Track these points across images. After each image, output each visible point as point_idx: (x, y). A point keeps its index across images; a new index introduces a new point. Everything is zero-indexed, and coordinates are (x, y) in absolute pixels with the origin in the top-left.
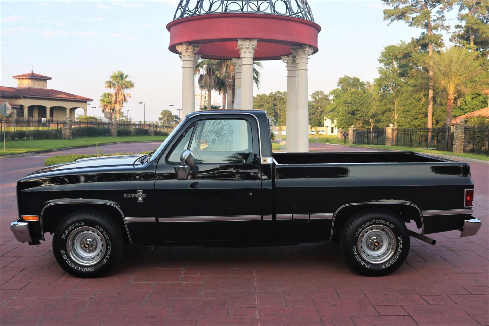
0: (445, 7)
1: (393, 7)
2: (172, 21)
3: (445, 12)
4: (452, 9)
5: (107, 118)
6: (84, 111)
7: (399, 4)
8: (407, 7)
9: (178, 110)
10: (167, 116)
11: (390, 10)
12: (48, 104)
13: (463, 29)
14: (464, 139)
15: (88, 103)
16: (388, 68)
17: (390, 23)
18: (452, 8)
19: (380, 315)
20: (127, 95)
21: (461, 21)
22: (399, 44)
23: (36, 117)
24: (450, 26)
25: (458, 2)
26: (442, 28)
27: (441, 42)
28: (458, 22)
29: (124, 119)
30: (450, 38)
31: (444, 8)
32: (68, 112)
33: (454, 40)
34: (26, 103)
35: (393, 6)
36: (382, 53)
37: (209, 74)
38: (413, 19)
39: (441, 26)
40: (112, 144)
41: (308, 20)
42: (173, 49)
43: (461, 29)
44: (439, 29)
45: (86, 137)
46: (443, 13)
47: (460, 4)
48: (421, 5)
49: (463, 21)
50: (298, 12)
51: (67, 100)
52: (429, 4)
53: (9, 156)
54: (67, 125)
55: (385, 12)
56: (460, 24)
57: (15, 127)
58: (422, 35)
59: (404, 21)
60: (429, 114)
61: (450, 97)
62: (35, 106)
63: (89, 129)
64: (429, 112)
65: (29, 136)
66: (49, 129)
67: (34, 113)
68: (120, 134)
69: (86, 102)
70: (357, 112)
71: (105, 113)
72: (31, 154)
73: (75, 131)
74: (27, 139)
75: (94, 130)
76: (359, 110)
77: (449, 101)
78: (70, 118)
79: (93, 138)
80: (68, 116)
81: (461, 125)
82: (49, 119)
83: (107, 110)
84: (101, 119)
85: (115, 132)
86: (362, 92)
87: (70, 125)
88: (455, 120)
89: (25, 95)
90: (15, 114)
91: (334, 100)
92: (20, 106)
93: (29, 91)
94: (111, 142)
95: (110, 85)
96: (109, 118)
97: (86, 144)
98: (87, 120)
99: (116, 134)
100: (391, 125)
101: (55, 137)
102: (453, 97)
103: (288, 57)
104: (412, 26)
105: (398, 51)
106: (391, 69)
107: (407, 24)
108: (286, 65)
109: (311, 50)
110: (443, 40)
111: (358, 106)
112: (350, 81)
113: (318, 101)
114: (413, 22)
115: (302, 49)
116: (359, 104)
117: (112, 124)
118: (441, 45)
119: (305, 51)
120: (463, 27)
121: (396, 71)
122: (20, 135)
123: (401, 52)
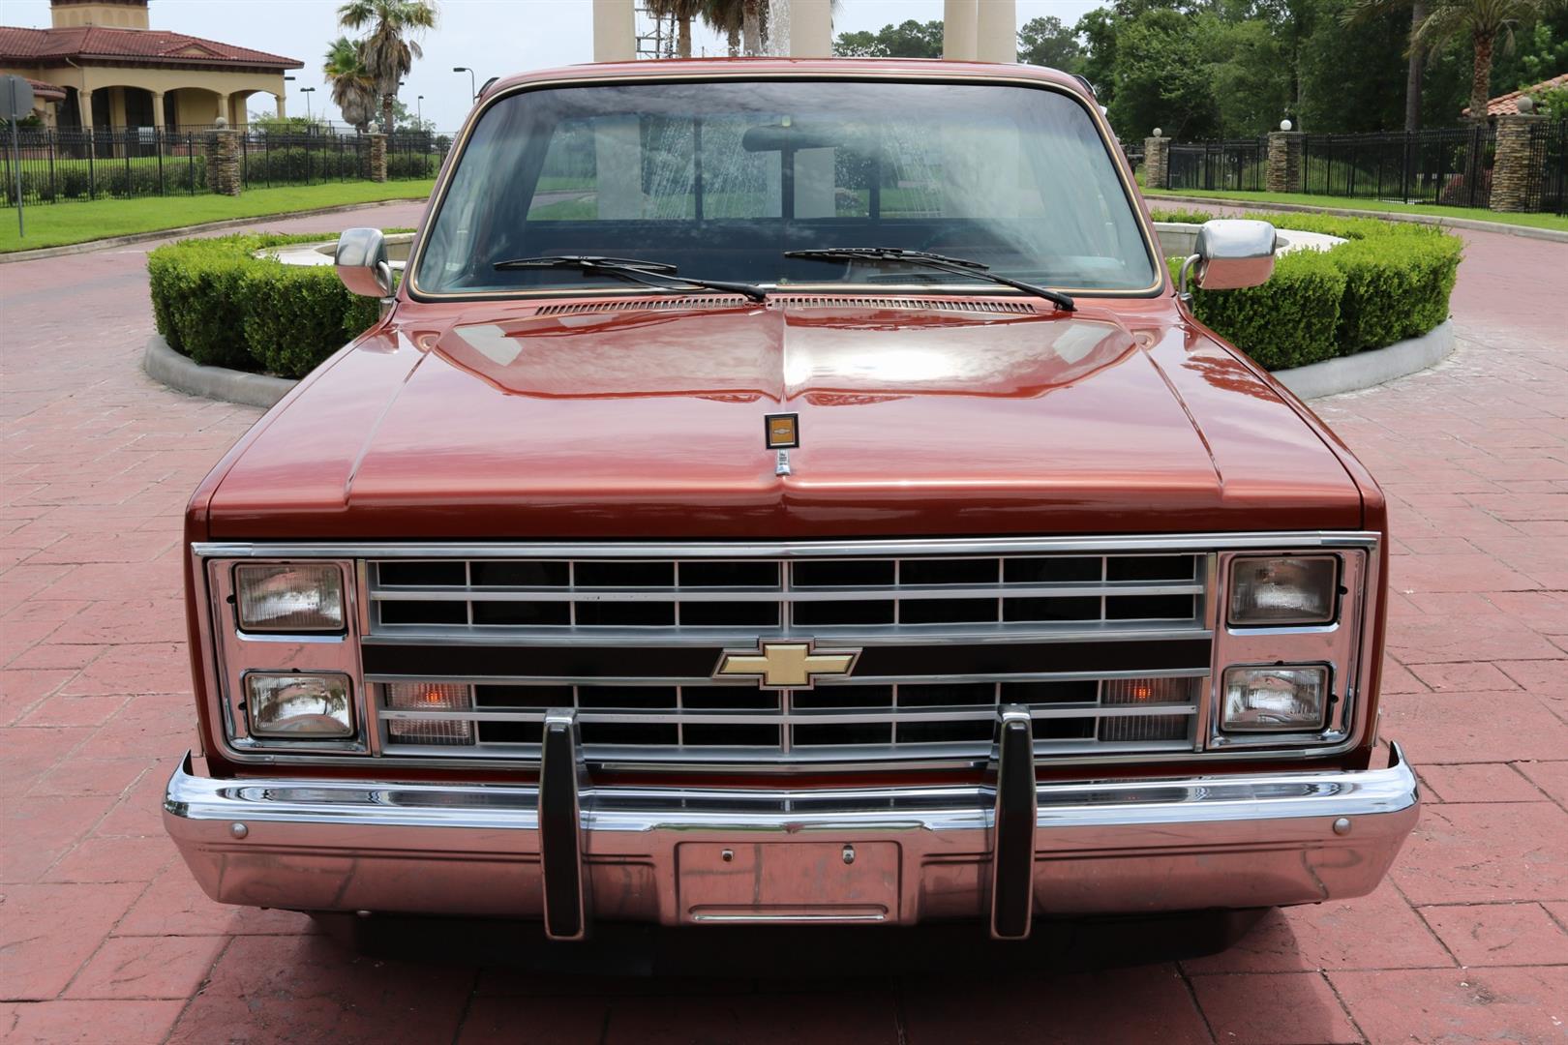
5: (349, 120)
6: (275, 102)
12: (158, 83)
14: (1529, 166)
15: (288, 73)
20: (413, 48)
23: (120, 122)
29: (409, 127)
32: (224, 104)
34: (90, 81)
40: (371, 206)
45: (286, 184)
51: (208, 68)
54: (222, 148)
57: (52, 160)
60: (1411, 88)
61: (1485, 26)
62: (112, 88)
63: (293, 158)
64: (1409, 80)
65: (98, 186)
66: (166, 161)
67: (115, 113)
68: (396, 173)
69: (279, 71)
70: (1170, 85)
71: (346, 104)
72: (109, 245)
73: (249, 169)
74: (93, 199)
75: (311, 162)
76: (1174, 78)
77: (1481, 39)
78: (230, 125)
79: (309, 188)
80: (224, 118)
81: (1519, 118)
82: (162, 129)
83: (352, 95)
84: (333, 124)
85: (381, 165)
86: (1184, 19)
87: (231, 147)
88: (1500, 102)
89: (80, 53)
90: (50, 116)
91: (1090, 46)
92: (65, 90)
93: (90, 39)
94: (367, 200)
95: (357, 16)
96: (362, 124)
97: (286, 209)
98: (288, 129)
99: (384, 173)
100: (1286, 124)
101: (186, 189)
102: (1496, 25)
111: (1170, 64)
113: (1042, 51)
116: (1176, 57)
117: (365, 142)
122: (68, 185)
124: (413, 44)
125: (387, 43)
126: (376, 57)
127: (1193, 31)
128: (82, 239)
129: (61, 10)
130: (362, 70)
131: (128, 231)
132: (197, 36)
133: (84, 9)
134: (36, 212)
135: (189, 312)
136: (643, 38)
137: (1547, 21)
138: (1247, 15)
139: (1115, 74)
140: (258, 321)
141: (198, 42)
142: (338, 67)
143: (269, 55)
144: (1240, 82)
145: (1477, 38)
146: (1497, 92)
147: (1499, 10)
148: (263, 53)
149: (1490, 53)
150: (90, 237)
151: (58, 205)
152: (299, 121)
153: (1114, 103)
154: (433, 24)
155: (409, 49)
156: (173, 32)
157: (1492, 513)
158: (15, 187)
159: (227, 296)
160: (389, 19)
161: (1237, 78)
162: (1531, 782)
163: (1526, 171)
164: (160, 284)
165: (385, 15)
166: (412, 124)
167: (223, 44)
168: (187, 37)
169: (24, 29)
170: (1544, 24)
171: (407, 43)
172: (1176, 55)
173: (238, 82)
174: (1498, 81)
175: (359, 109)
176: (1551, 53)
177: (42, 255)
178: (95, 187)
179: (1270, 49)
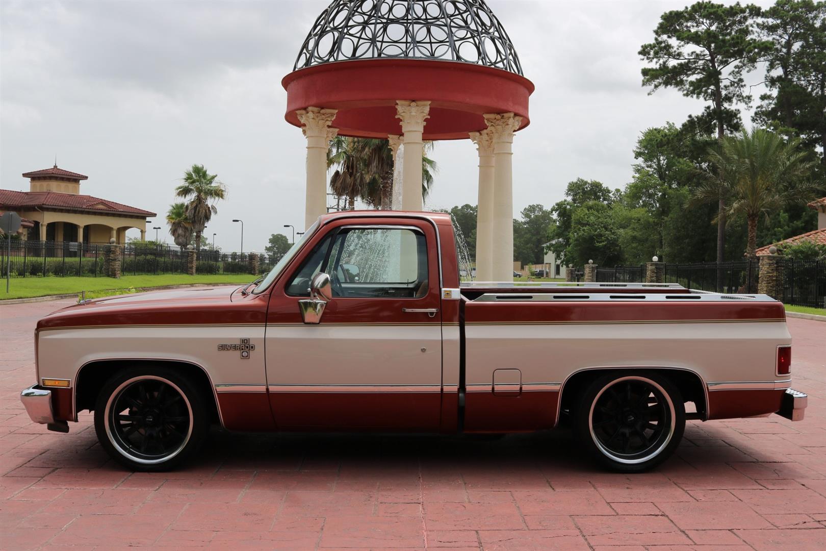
0: (743, 64)
1: (658, 64)
2: (292, 72)
3: (744, 72)
4: (756, 68)
5: (178, 244)
6: (140, 233)
7: (668, 59)
8: (681, 65)
9: (298, 233)
10: (279, 244)
11: (652, 70)
12: (81, 221)
13: (774, 102)
14: (776, 280)
15: (148, 219)
16: (650, 166)
17: (653, 91)
18: (756, 66)
19: (618, 514)
20: (212, 208)
21: (772, 88)
22: (665, 126)
23: (60, 238)
24: (751, 96)
25: (766, 57)
26: (740, 100)
27: (737, 122)
28: (766, 91)
30: (752, 117)
31: (742, 67)
32: (114, 233)
33: (760, 119)
34: (48, 218)
35: (657, 62)
36: (640, 142)
37: (351, 171)
38: (692, 83)
39: (738, 96)
40: (187, 287)
41: (513, 72)
42: (292, 118)
43: (771, 101)
44: (734, 100)
45: (144, 273)
46: (741, 74)
47: (768, 61)
48: (704, 61)
49: (774, 89)
50: (497, 61)
51: (107, 215)
52: (718, 60)
53: (14, 301)
54: (112, 254)
55: (645, 72)
56: (769, 93)
57: (25, 257)
58: (706, 110)
59: (677, 87)
60: (719, 243)
61: (753, 211)
62: (58, 222)
63: (148, 261)
64: (718, 239)
65: (48, 270)
66: (83, 259)
67: (58, 235)
68: (201, 270)
69: (144, 218)
70: (599, 239)
71: (177, 235)
72: (51, 299)
73: (125, 265)
74: (44, 276)
75: (157, 263)
76: (601, 235)
77: (751, 218)
78: (117, 242)
79: (155, 276)
80: (114, 239)
81: (771, 257)
82: (82, 244)
83: (180, 231)
84: (169, 245)
85: (193, 266)
86: (606, 206)
87: (117, 254)
88: (763, 250)
89: (43, 204)
90: (25, 235)
91: (558, 219)
92: (34, 223)
93: (49, 198)
94: (185, 283)
95: (185, 191)
96: (183, 245)
97: (142, 286)
98: (146, 246)
99: (194, 270)
100: (655, 259)
101: (92, 274)
102: (758, 211)
103: (481, 134)
104: (689, 96)
105: (666, 138)
106: (655, 167)
107: (681, 93)
108: (478, 147)
109: (517, 123)
110: (740, 120)
111: (599, 228)
112: (587, 188)
113: (533, 221)
114: (691, 88)
115: (502, 120)
116: (602, 225)
117: (187, 254)
118: (737, 127)
119: (509, 123)
120: (773, 99)
121: (663, 170)
122: (33, 269)
123: (670, 139)
125: (199, 205)
126: (193, 212)
127: (610, 213)
128: (38, 295)
129: (35, 183)
130: (186, 219)
131: (62, 292)
132: (103, 199)
133: (47, 183)
134: (15, 281)
137: (786, 211)
138: (637, 206)
139: (570, 234)
141: (103, 201)
142: (174, 216)
143: (139, 210)
144: (634, 238)
145: (749, 218)
146: (761, 245)
147: (760, 204)
148: (136, 209)
149: (756, 225)
150: (43, 294)
151: (26, 278)
152: (152, 243)
153: (570, 248)
154: (224, 197)
156: (91, 196)
157: (737, 430)
158: (6, 268)
160: (201, 194)
161: (631, 236)
162: (740, 538)
163: (775, 283)
165: (199, 192)
166: (209, 248)
167: (116, 203)
168: (98, 199)
169: (16, 192)
170: (784, 213)
171: (210, 206)
172: (602, 224)
173: (121, 223)
174: (763, 240)
175: (183, 239)
176: (789, 227)
177: (17, 302)
178: (46, 271)
179: (649, 222)
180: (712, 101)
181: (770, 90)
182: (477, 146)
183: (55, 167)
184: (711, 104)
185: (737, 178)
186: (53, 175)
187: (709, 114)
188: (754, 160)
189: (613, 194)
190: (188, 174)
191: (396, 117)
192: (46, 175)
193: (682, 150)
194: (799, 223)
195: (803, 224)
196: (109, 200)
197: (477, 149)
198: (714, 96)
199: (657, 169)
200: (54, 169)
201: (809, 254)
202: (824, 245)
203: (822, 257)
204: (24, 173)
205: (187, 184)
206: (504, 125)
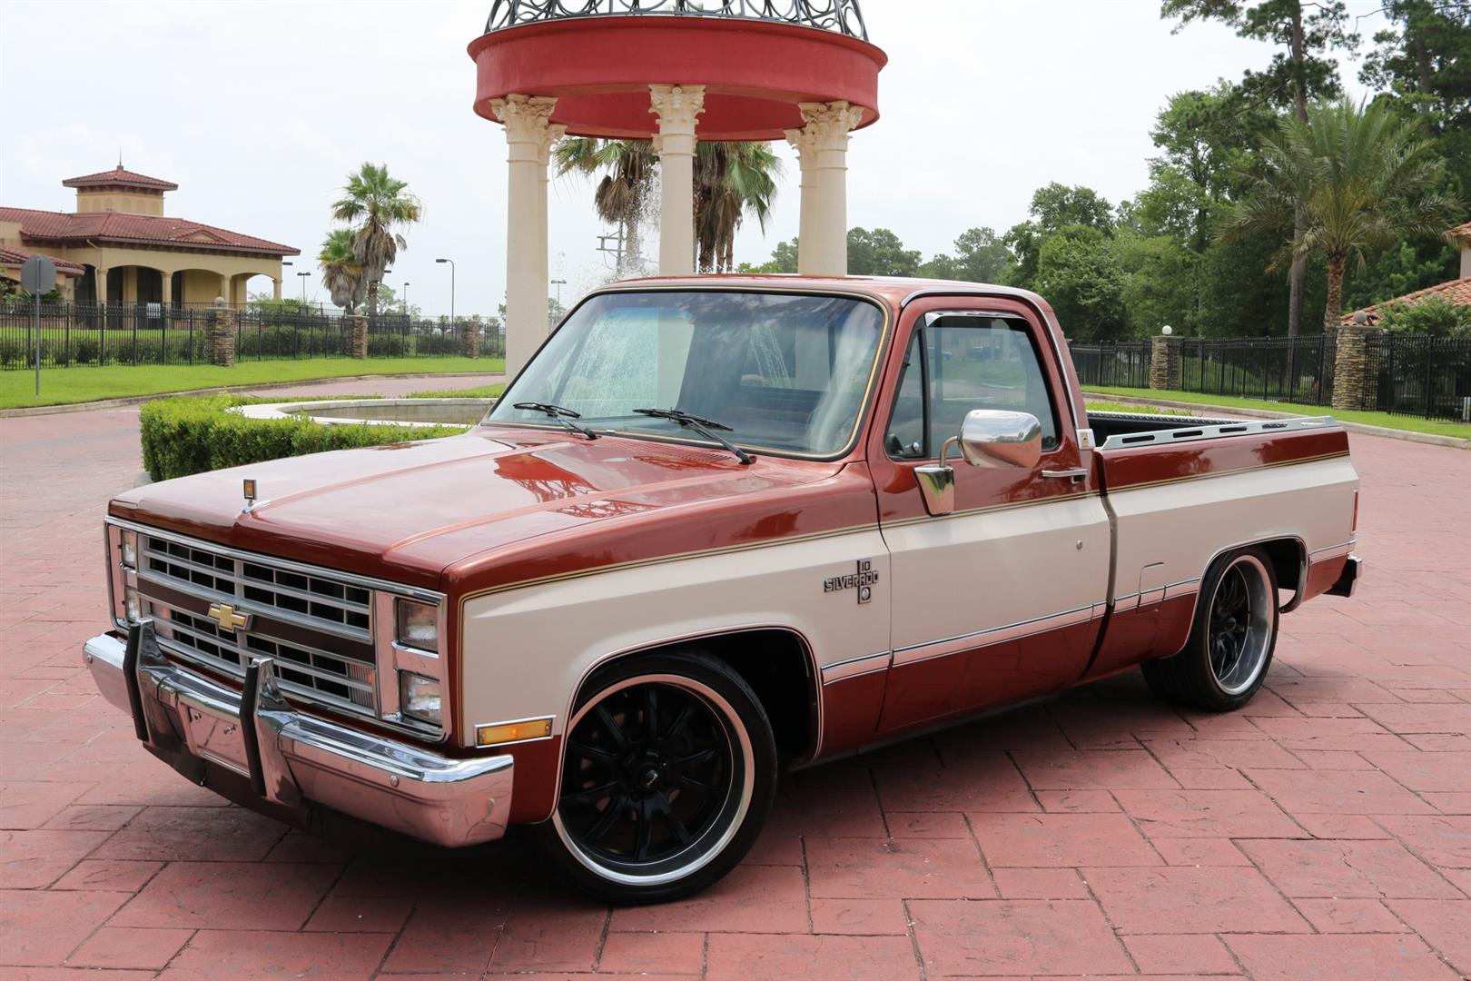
2: (483, 34)
5: (339, 303)
6: (273, 285)
12: (167, 264)
13: (1399, 46)
14: (1365, 370)
15: (285, 259)
16: (1179, 161)
17: (1181, 27)
20: (398, 241)
21: (1396, 21)
22: (1213, 87)
23: (131, 297)
24: (1359, 35)
26: (1337, 43)
27: (1332, 83)
28: (1386, 25)
29: (397, 310)
30: (1359, 73)
32: (227, 285)
33: (1373, 77)
34: (108, 260)
36: (1162, 117)
37: (631, 178)
38: (1250, 13)
39: (1334, 35)
40: (351, 381)
42: (484, 109)
43: (1393, 45)
44: (1328, 43)
45: (275, 357)
49: (1399, 22)
51: (214, 252)
53: (49, 410)
54: (219, 324)
56: (1390, 30)
57: (68, 329)
58: (1275, 62)
59: (1224, 19)
60: (1293, 300)
61: (1337, 248)
62: (127, 267)
63: (283, 335)
64: (1292, 293)
65: (107, 354)
66: (169, 334)
67: (127, 290)
68: (374, 351)
69: (278, 257)
70: (1087, 292)
71: (335, 289)
72: (113, 405)
73: (243, 343)
74: (102, 365)
75: (299, 339)
76: (1090, 286)
77: (1334, 259)
78: (230, 304)
79: (296, 362)
80: (224, 298)
81: (1356, 329)
82: (169, 307)
83: (341, 281)
84: (322, 306)
85: (362, 344)
87: (227, 323)
89: (100, 235)
90: (69, 290)
91: (1017, 255)
92: (84, 268)
93: (110, 224)
94: (347, 373)
95: (349, 211)
96: (348, 307)
97: (272, 380)
98: (281, 309)
99: (364, 351)
100: (1167, 329)
101: (186, 359)
102: (1346, 248)
103: (803, 132)
104: (1248, 37)
105: (1203, 111)
106: (1189, 162)
107: (1233, 31)
108: (798, 155)
109: (855, 116)
110: (1338, 79)
111: (1087, 273)
112: (1068, 199)
113: (977, 258)
114: (1251, 22)
115: (829, 113)
116: (1093, 267)
117: (351, 323)
118: (1332, 92)
119: (840, 118)
120: (1399, 40)
121: (1202, 168)
122: (81, 351)
123: (1211, 112)
124: (400, 239)
125: (374, 236)
126: (364, 248)
127: (1108, 245)
128: (90, 399)
129: (84, 197)
130: (351, 259)
131: (129, 393)
132: (206, 224)
133: (107, 197)
134: (52, 375)
135: (169, 452)
136: (607, 238)
138: (1160, 231)
139: (1037, 282)
140: (221, 459)
141: (206, 228)
142: (330, 255)
143: (270, 243)
144: (1148, 291)
145: (1331, 258)
147: (1349, 234)
148: (264, 241)
149: (1342, 271)
150: (97, 397)
151: (71, 369)
152: (292, 303)
154: (418, 218)
155: (395, 241)
156: (185, 219)
158: (34, 352)
159: (200, 440)
160: (379, 215)
161: (1144, 287)
163: (1362, 374)
164: (148, 430)
165: (374, 212)
166: (399, 308)
167: (229, 232)
168: (196, 224)
169: (52, 213)
170: (1409, 246)
171: (393, 236)
172: (1093, 264)
173: (240, 265)
174: (1369, 295)
175: (347, 294)
176: (1415, 272)
177: (53, 412)
178: (104, 354)
179: (1175, 263)
180: (1286, 45)
181: (1393, 24)
182: (797, 153)
183: (120, 168)
184: (1286, 50)
185: (1311, 188)
186: (116, 183)
187: (1280, 70)
188: (1338, 157)
189: (1117, 211)
190: (352, 180)
191: (650, 111)
192: (105, 183)
193: (1232, 134)
194: (1433, 266)
195: (1442, 268)
196: (216, 227)
197: (797, 158)
198: (1291, 35)
199: (1192, 165)
200: (117, 171)
201: (1438, 324)
202: (1467, 307)
203: (1462, 328)
204: (65, 179)
205: (351, 198)
206: (831, 122)
